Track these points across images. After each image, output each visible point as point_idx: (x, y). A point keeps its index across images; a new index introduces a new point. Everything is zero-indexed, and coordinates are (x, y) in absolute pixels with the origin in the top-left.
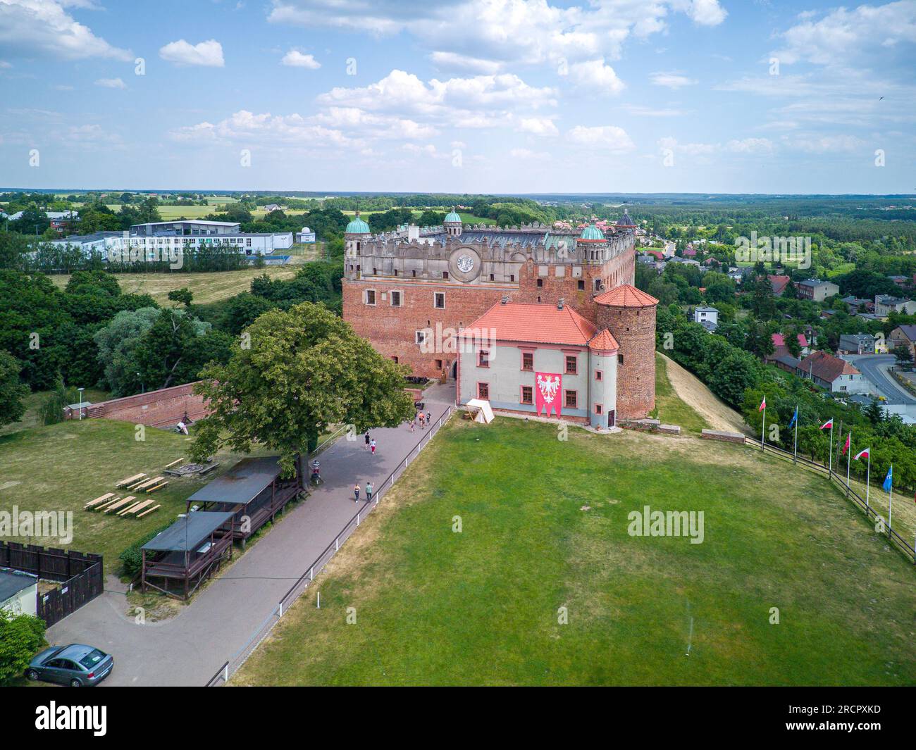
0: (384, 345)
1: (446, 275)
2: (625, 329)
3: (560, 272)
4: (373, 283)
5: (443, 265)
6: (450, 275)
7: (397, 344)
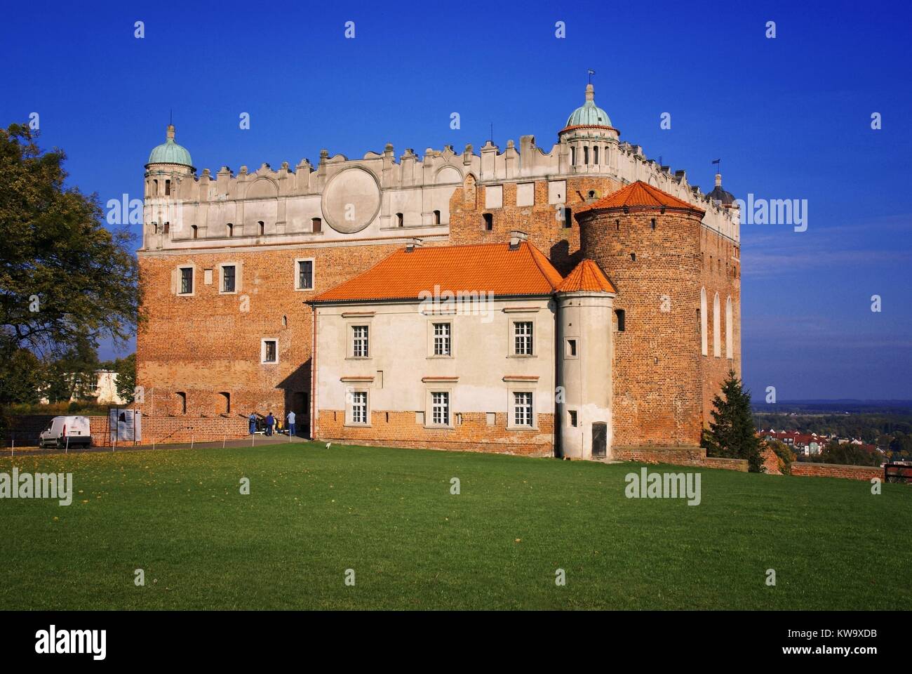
0: (206, 371)
1: (317, 223)
2: (626, 256)
3: (525, 195)
4: (189, 252)
5: (312, 205)
6: (324, 225)
7: (228, 368)
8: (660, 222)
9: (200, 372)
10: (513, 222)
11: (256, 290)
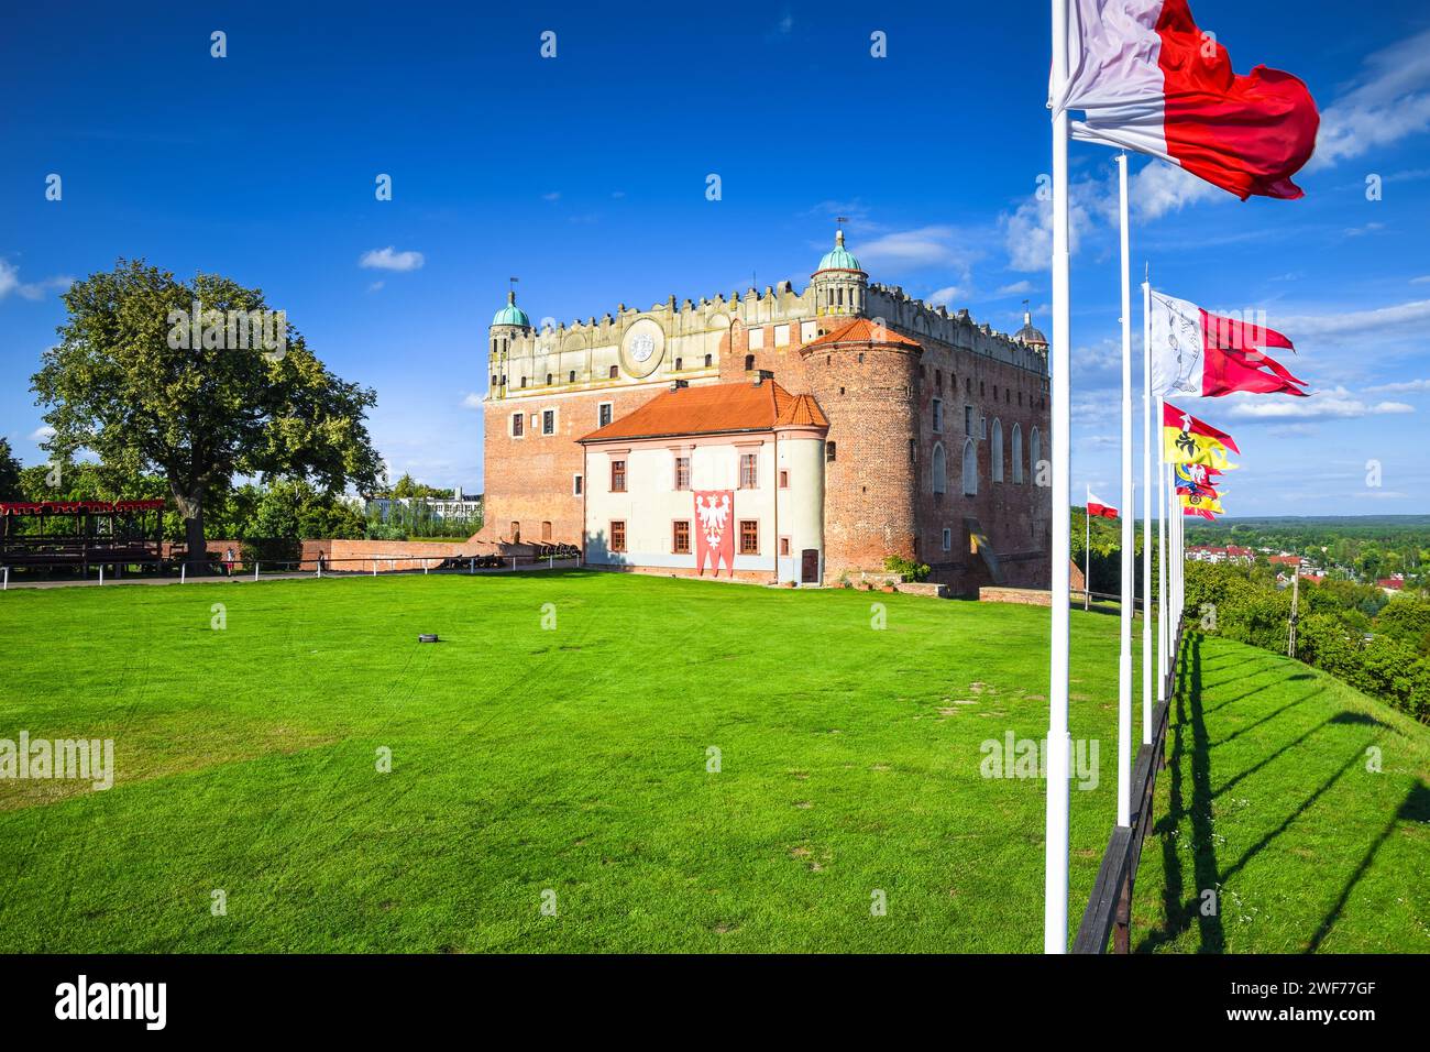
0: (534, 504)
1: (614, 371)
2: (837, 390)
3: (783, 336)
4: (521, 400)
5: (609, 354)
6: (620, 370)
7: (550, 500)
8: (868, 355)
9: (529, 504)
10: (771, 362)
11: (569, 432)
